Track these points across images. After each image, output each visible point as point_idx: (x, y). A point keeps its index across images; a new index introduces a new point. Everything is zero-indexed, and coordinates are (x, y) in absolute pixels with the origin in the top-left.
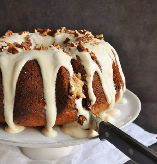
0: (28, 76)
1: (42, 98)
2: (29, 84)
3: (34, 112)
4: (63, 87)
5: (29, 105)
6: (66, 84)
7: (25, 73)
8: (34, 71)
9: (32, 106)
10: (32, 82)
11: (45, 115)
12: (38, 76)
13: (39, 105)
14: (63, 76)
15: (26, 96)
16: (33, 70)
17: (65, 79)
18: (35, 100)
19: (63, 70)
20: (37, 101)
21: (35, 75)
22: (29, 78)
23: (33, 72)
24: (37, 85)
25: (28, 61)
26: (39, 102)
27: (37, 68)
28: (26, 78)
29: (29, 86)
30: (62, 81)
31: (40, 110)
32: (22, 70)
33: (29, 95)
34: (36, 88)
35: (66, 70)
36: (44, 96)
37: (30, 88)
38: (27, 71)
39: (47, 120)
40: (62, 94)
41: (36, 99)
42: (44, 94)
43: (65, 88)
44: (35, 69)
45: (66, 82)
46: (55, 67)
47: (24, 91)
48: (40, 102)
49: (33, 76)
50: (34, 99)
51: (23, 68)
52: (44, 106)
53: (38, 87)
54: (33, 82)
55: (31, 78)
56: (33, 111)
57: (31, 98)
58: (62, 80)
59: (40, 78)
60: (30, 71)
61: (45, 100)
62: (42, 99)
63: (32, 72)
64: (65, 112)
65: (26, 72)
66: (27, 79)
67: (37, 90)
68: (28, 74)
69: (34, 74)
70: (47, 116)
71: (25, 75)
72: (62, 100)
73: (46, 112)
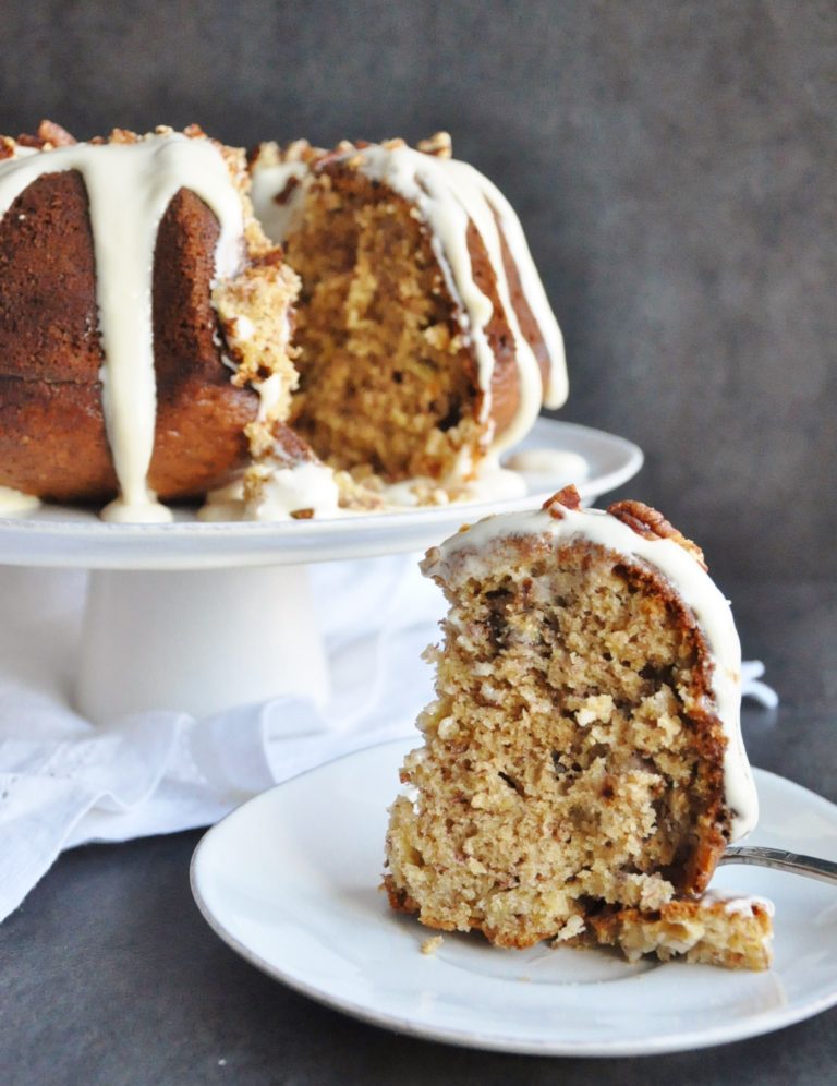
0: (30, 228)
1: (88, 326)
2: (31, 265)
3: (50, 388)
4: (183, 274)
5: (29, 358)
6: (195, 261)
7: (22, 217)
8: (60, 211)
9: (41, 363)
10: (44, 255)
11: (99, 407)
12: (75, 229)
13: (73, 360)
14: (183, 229)
15: (19, 318)
16: (54, 204)
17: (191, 240)
18: (58, 334)
19: (186, 205)
20: (65, 342)
21: (63, 225)
22: (34, 238)
23: (56, 214)
24: (70, 267)
25: (45, 174)
26: (75, 346)
27: (76, 197)
28: (21, 241)
29: (30, 271)
30: (177, 248)
31: (74, 382)
32: (11, 208)
33: (30, 315)
34: (63, 281)
35: (206, 205)
36: (97, 321)
37: (37, 282)
38: (31, 210)
39: (109, 433)
40: (180, 306)
41: (63, 331)
42: (97, 308)
43: (190, 281)
44: (64, 203)
45: (199, 254)
46: (154, 193)
47: (11, 299)
48: (79, 348)
49: (53, 229)
50: (53, 330)
51: (18, 201)
52: (100, 366)
53: (74, 276)
54: (49, 256)
55: (44, 241)
56: (46, 388)
57: (39, 328)
58: (180, 245)
59: (82, 236)
60: (43, 210)
61: (102, 340)
62: (87, 330)
63: (53, 212)
64: (194, 394)
65: (24, 214)
66: (28, 241)
67: (66, 288)
68: (32, 224)
69: (58, 224)
70: (108, 413)
71: (20, 227)
72: (181, 335)
73: (105, 394)
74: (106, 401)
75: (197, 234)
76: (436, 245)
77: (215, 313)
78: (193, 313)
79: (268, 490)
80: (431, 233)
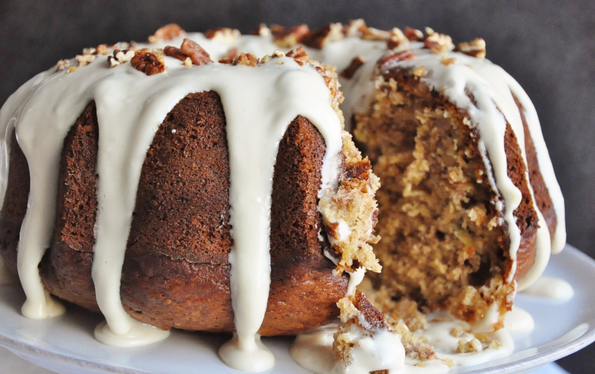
0: (180, 141)
1: (222, 221)
2: (180, 171)
3: (191, 269)
4: (298, 186)
5: (175, 243)
6: (307, 176)
7: (174, 131)
8: (203, 128)
9: (185, 247)
10: (192, 163)
11: (228, 283)
12: (215, 144)
13: (209, 246)
14: (299, 150)
15: (169, 210)
16: (199, 122)
17: (305, 160)
18: (198, 225)
19: (301, 130)
20: (203, 232)
21: (205, 140)
22: (182, 149)
23: (200, 130)
24: (210, 174)
25: (190, 94)
26: (211, 235)
27: (215, 117)
28: (173, 150)
29: (180, 175)
30: (294, 165)
31: (210, 264)
32: (164, 122)
33: (178, 210)
34: (204, 185)
35: (315, 129)
36: (229, 217)
37: (184, 184)
38: (181, 126)
39: (233, 302)
40: (293, 210)
41: (202, 223)
42: (230, 207)
43: (303, 192)
44: (206, 122)
45: (310, 171)
46: (277, 118)
47: (163, 195)
48: (214, 237)
49: (198, 143)
50: (195, 222)
51: (170, 117)
52: (229, 251)
53: (213, 181)
54: (194, 165)
55: (191, 152)
56: (188, 266)
57: (184, 220)
58: (296, 163)
59: (220, 150)
60: (191, 126)
61: (231, 231)
62: (221, 224)
63: (197, 129)
64: (300, 277)
65: (176, 129)
66: (178, 151)
67: (206, 191)
68: (182, 137)
69: (201, 139)
70: (234, 289)
71: (172, 138)
72: (293, 232)
73: (232, 272)
74: (232, 279)
75: (309, 155)
76: (482, 147)
77: (320, 216)
78: (304, 217)
79: (353, 353)
80: (478, 137)
